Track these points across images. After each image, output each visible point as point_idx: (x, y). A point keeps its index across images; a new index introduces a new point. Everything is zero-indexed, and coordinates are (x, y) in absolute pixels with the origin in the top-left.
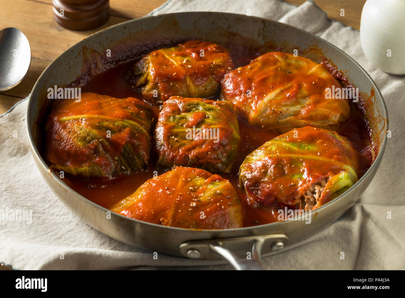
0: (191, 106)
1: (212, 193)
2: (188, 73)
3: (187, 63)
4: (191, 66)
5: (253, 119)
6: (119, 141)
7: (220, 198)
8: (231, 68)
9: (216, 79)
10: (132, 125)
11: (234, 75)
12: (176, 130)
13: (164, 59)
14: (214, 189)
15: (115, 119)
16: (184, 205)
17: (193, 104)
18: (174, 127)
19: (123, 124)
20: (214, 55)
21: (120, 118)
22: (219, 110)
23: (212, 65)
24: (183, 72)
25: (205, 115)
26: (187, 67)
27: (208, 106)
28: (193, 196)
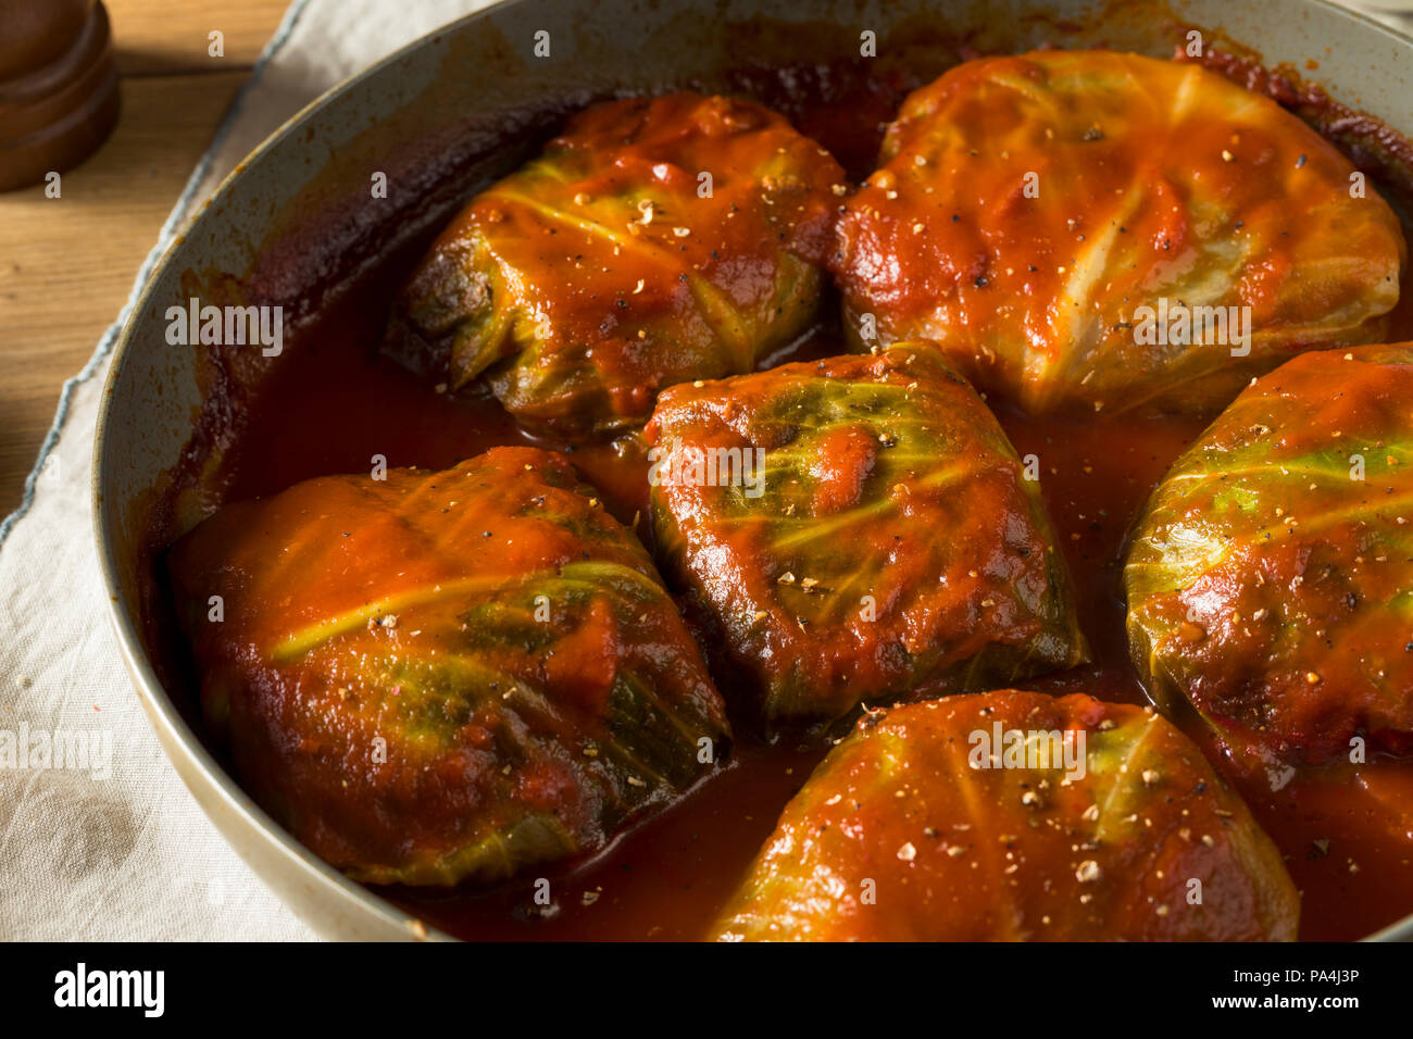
0: (791, 413)
1: (1128, 790)
2: (696, 266)
3: (659, 218)
4: (686, 232)
5: (1046, 384)
6: (590, 671)
7: (1170, 801)
8: (844, 188)
9: (809, 255)
10: (605, 581)
11: (882, 216)
12: (788, 541)
14: (1124, 768)
15: (525, 577)
16: (1051, 887)
17: (795, 403)
18: (767, 531)
19: (566, 589)
20: (740, 149)
21: (539, 566)
22: (917, 394)
23: (764, 196)
24: (671, 264)
25: (876, 437)
26: (673, 237)
27: (862, 390)
28: (1063, 830)
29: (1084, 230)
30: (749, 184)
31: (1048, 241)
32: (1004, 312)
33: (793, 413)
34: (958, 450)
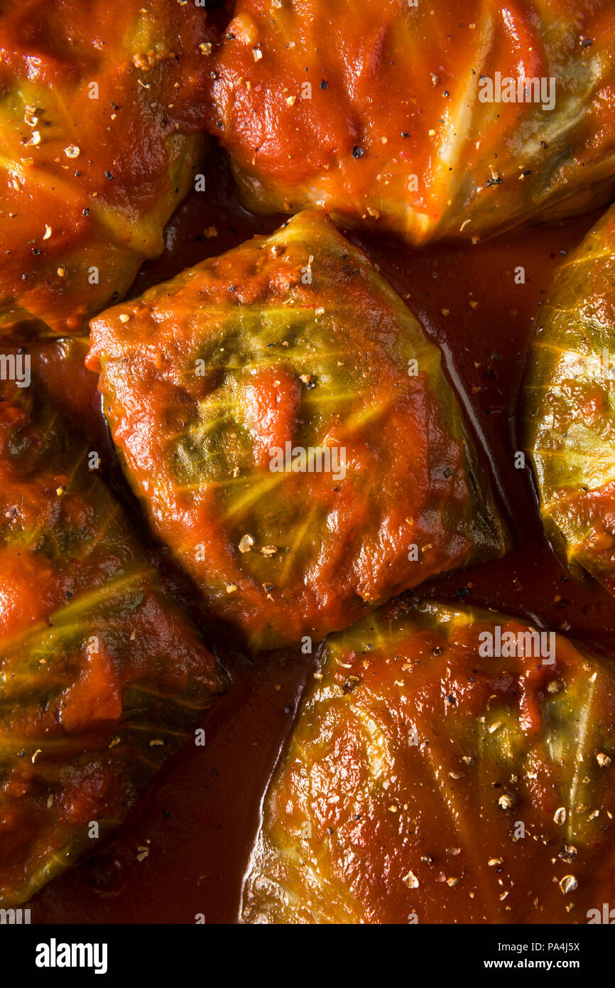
0: (216, 357)
1: (587, 780)
2: (95, 194)
3: (48, 134)
4: (77, 151)
6: (100, 714)
8: (210, 46)
11: (253, 86)
12: (239, 506)
15: (20, 636)
17: (216, 345)
18: (219, 497)
19: (59, 638)
22: (324, 314)
23: (139, 80)
24: (70, 197)
25: (297, 376)
26: (65, 160)
27: (274, 319)
28: (540, 840)
29: (446, 83)
30: (122, 68)
31: (414, 101)
32: (383, 180)
33: (218, 357)
34: (374, 382)
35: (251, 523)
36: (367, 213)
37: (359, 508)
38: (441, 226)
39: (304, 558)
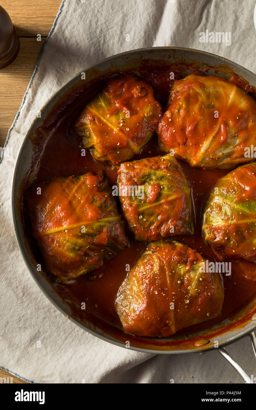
0: (145, 178)
1: (197, 282)
2: (130, 139)
3: (124, 124)
4: (129, 129)
5: (195, 165)
6: (103, 242)
7: (204, 285)
8: (161, 115)
10: (107, 222)
11: (167, 126)
12: (141, 209)
13: (103, 125)
14: (196, 277)
15: (92, 222)
16: (181, 304)
17: (146, 176)
18: (138, 206)
19: (99, 225)
20: (141, 102)
21: (95, 220)
22: (169, 175)
23: (145, 118)
24: (125, 138)
25: (160, 186)
26: (126, 130)
27: (159, 173)
28: (184, 292)
29: (206, 136)
30: (142, 115)
31: (199, 138)
32: (188, 152)
34: (175, 192)
35: (143, 213)
36: (183, 157)
37: (166, 216)
38: (198, 164)
39: (152, 223)
